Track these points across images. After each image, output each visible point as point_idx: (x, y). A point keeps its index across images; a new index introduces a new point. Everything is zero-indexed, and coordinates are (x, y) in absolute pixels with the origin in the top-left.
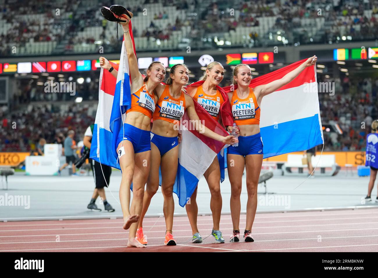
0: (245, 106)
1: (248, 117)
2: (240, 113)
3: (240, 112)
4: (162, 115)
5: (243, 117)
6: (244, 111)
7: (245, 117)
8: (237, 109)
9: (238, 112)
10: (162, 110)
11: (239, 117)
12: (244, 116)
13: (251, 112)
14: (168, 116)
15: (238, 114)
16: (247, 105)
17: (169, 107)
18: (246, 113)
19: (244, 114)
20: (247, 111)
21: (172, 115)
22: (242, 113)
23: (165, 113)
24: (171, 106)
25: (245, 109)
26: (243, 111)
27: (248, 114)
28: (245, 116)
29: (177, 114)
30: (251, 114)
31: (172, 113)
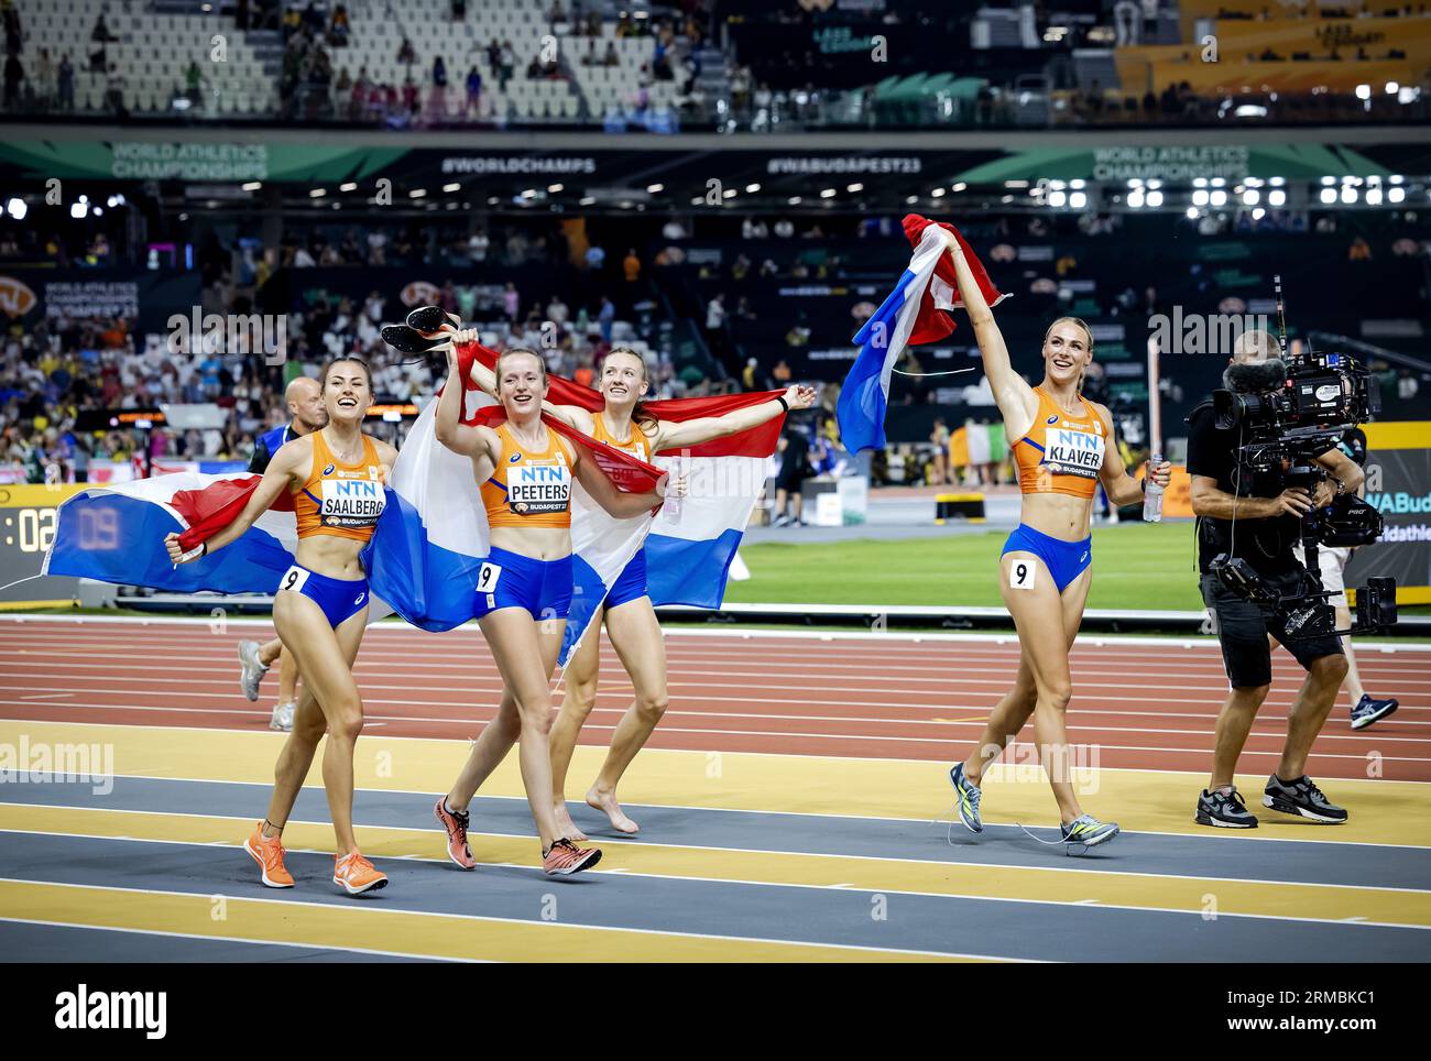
0: (547, 473)
1: (552, 506)
2: (534, 495)
3: (533, 489)
4: (329, 521)
5: (539, 507)
6: (544, 490)
7: (545, 507)
8: (524, 479)
9: (528, 490)
10: (324, 507)
11: (529, 504)
12: (543, 503)
13: (561, 492)
14: (345, 521)
15: (526, 495)
16: (552, 472)
17: (343, 497)
18: (549, 495)
19: (544, 499)
20: (551, 489)
21: (355, 515)
22: (537, 495)
23: (337, 513)
24: (347, 491)
25: (547, 482)
26: (541, 487)
27: (553, 500)
28: (547, 503)
29: (368, 510)
30: (562, 499)
31: (354, 509)
